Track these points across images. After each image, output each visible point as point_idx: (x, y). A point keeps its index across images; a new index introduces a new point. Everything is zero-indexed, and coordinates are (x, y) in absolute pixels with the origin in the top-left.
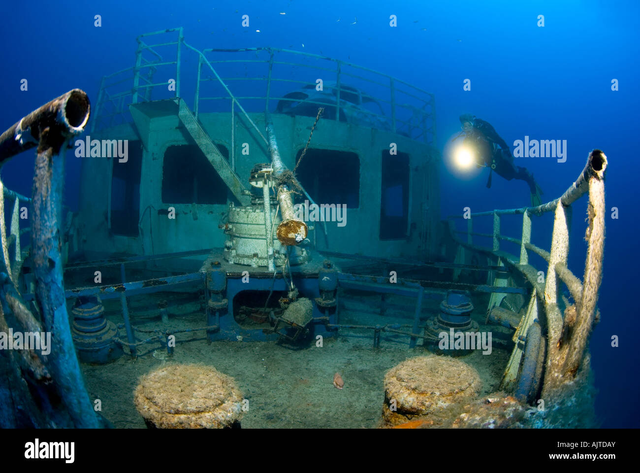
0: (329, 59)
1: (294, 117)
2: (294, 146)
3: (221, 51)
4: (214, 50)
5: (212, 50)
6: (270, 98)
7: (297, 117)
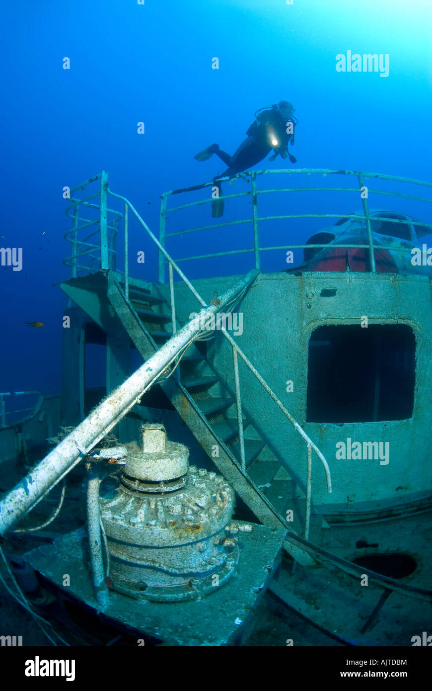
0: (343, 172)
1: (300, 274)
2: (304, 324)
3: (185, 190)
4: (174, 193)
5: (171, 192)
6: (261, 249)
7: (305, 274)
